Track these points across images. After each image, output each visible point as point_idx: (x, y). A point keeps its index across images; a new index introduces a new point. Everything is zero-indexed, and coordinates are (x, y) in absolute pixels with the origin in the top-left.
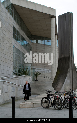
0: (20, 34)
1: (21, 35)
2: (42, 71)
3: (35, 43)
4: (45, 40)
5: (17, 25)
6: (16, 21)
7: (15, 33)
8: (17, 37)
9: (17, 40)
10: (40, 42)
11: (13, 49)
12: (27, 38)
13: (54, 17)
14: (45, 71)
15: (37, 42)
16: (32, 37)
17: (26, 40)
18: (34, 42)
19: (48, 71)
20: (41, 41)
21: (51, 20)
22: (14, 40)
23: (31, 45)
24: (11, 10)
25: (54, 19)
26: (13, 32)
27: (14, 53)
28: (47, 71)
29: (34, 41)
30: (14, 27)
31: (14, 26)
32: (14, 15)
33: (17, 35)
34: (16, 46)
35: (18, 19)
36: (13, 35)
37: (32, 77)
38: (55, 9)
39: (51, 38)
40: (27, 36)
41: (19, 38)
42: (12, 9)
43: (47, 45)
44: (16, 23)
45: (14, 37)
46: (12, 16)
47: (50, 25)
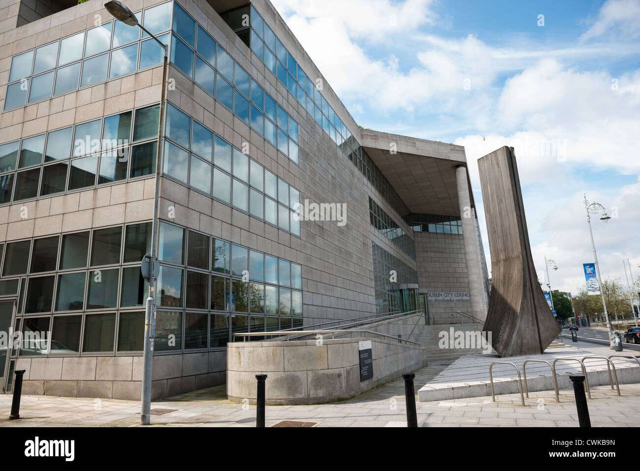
0: (385, 213)
1: (388, 216)
2: (446, 298)
3: (421, 232)
4: (444, 223)
5: (377, 193)
6: (373, 184)
7: (373, 212)
8: (379, 221)
9: (380, 229)
10: (432, 227)
11: (372, 251)
12: (402, 221)
13: (464, 165)
14: (452, 299)
15: (425, 229)
16: (411, 218)
17: (399, 227)
18: (419, 230)
19: (460, 298)
20: (434, 225)
21: (457, 173)
22: (372, 229)
23: (412, 238)
24: (361, 161)
25: (464, 169)
26: (368, 211)
27: (374, 259)
28: (457, 298)
29: (417, 228)
30: (370, 200)
31: (371, 196)
32: (369, 171)
33: (379, 216)
34: (378, 243)
35: (376, 180)
36: (369, 218)
37: (424, 315)
38: (463, 147)
39: (462, 217)
40: (402, 217)
41: (385, 224)
42: (362, 159)
43: (451, 234)
44: (373, 189)
45: (372, 222)
46: (365, 174)
47: (454, 185)
